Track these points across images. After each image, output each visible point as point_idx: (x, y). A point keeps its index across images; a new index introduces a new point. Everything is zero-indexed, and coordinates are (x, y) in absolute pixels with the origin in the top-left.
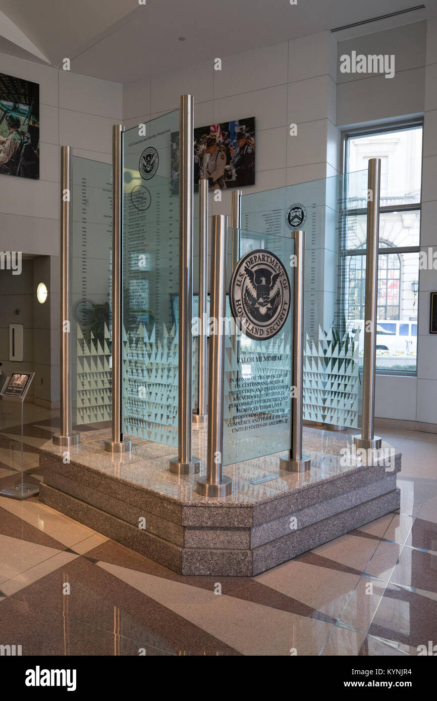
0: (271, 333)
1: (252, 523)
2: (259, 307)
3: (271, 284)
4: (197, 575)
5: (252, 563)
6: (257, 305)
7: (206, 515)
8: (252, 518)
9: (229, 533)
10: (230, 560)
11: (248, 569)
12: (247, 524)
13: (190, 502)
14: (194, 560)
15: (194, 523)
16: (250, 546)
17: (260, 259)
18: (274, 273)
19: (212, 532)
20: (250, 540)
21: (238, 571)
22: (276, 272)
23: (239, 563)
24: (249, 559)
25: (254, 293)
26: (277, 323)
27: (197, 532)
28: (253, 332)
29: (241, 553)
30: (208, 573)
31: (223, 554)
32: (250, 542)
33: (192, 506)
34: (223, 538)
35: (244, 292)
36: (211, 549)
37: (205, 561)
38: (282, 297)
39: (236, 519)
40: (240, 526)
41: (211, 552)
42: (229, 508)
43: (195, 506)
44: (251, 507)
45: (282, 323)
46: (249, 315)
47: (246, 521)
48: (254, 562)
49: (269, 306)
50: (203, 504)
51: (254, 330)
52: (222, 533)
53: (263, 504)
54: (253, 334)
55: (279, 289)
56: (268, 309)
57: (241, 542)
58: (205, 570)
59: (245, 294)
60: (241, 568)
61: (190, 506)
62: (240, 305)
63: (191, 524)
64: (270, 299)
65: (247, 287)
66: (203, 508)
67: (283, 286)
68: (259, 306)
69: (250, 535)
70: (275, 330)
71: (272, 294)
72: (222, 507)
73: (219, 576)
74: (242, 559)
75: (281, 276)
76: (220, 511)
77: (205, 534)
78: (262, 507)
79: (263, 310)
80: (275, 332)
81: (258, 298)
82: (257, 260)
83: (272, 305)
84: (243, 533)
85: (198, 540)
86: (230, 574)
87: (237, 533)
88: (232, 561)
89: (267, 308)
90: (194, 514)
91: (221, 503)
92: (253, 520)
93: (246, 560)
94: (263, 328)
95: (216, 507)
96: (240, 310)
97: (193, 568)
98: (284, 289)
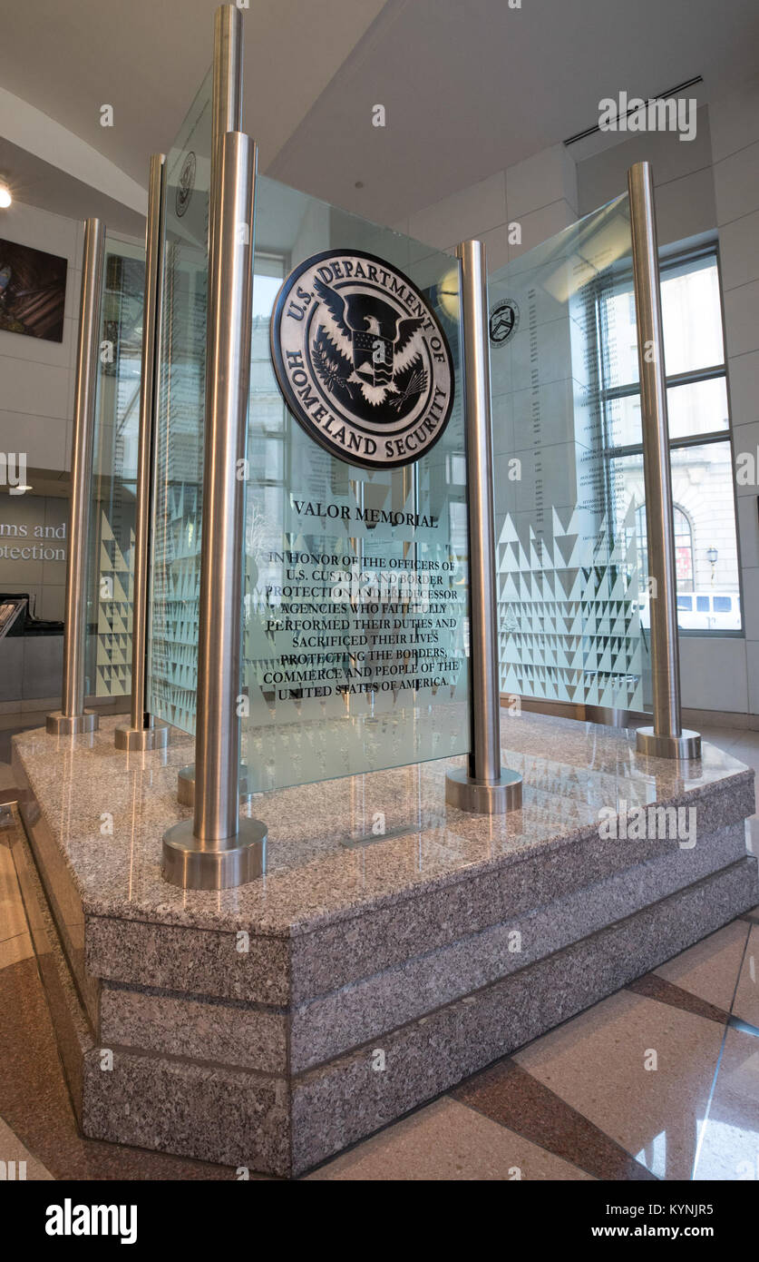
0: (400, 453)
1: (289, 992)
2: (362, 384)
3: (398, 337)
4: (125, 1145)
5: (289, 1128)
6: (354, 378)
7: (152, 950)
8: (289, 973)
9: (226, 1013)
10: (221, 1108)
11: (275, 1150)
12: (271, 993)
13: (106, 904)
14: (118, 1093)
15: (117, 972)
16: (288, 1065)
17: (362, 272)
18: (404, 317)
19: (176, 1003)
20: (288, 1043)
21: (247, 1152)
22: (410, 315)
23: (247, 1124)
24: (278, 1113)
25: (347, 348)
26: (415, 433)
27: (135, 997)
28: (343, 441)
29: (254, 1089)
30: (157, 1141)
31: (201, 1084)
32: (288, 1050)
33: (111, 917)
34: (206, 1026)
35: (314, 337)
36: (172, 1058)
37: (149, 1102)
38: (429, 374)
39: (238, 974)
40: (252, 996)
41: (165, 1073)
42: (218, 933)
43: (119, 918)
44: (285, 938)
45: (430, 437)
46: (331, 396)
47: (269, 982)
48: (295, 1127)
49: (392, 387)
50: (141, 913)
51: (348, 437)
52: (203, 1012)
53: (331, 925)
54: (345, 447)
55: (420, 355)
56: (389, 394)
57: (261, 1049)
58: (147, 1129)
59: (316, 345)
60: (254, 1142)
61: (104, 916)
62: (301, 365)
63: (108, 972)
64: (394, 373)
65: (322, 327)
66: (142, 927)
67: (432, 351)
68: (359, 381)
69: (288, 1027)
70: (410, 448)
71: (401, 361)
72: (194, 928)
73: (188, 1157)
74: (256, 1112)
75: (425, 327)
76: (191, 941)
77: (156, 1009)
78: (330, 933)
79: (374, 395)
80: (409, 454)
81: (359, 363)
82: (353, 273)
83: (399, 387)
84: (265, 1018)
85: (138, 1023)
86: (222, 1159)
87: (250, 1016)
88: (226, 1112)
89: (386, 390)
90: (118, 942)
91: (192, 917)
92: (291, 982)
93: (272, 1115)
94: (375, 438)
95: (176, 926)
96: (300, 378)
97: (112, 1116)
98: (435, 360)
